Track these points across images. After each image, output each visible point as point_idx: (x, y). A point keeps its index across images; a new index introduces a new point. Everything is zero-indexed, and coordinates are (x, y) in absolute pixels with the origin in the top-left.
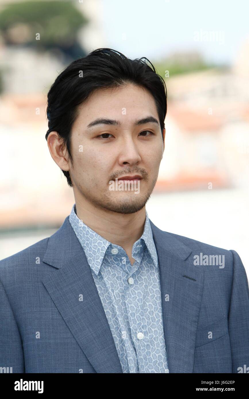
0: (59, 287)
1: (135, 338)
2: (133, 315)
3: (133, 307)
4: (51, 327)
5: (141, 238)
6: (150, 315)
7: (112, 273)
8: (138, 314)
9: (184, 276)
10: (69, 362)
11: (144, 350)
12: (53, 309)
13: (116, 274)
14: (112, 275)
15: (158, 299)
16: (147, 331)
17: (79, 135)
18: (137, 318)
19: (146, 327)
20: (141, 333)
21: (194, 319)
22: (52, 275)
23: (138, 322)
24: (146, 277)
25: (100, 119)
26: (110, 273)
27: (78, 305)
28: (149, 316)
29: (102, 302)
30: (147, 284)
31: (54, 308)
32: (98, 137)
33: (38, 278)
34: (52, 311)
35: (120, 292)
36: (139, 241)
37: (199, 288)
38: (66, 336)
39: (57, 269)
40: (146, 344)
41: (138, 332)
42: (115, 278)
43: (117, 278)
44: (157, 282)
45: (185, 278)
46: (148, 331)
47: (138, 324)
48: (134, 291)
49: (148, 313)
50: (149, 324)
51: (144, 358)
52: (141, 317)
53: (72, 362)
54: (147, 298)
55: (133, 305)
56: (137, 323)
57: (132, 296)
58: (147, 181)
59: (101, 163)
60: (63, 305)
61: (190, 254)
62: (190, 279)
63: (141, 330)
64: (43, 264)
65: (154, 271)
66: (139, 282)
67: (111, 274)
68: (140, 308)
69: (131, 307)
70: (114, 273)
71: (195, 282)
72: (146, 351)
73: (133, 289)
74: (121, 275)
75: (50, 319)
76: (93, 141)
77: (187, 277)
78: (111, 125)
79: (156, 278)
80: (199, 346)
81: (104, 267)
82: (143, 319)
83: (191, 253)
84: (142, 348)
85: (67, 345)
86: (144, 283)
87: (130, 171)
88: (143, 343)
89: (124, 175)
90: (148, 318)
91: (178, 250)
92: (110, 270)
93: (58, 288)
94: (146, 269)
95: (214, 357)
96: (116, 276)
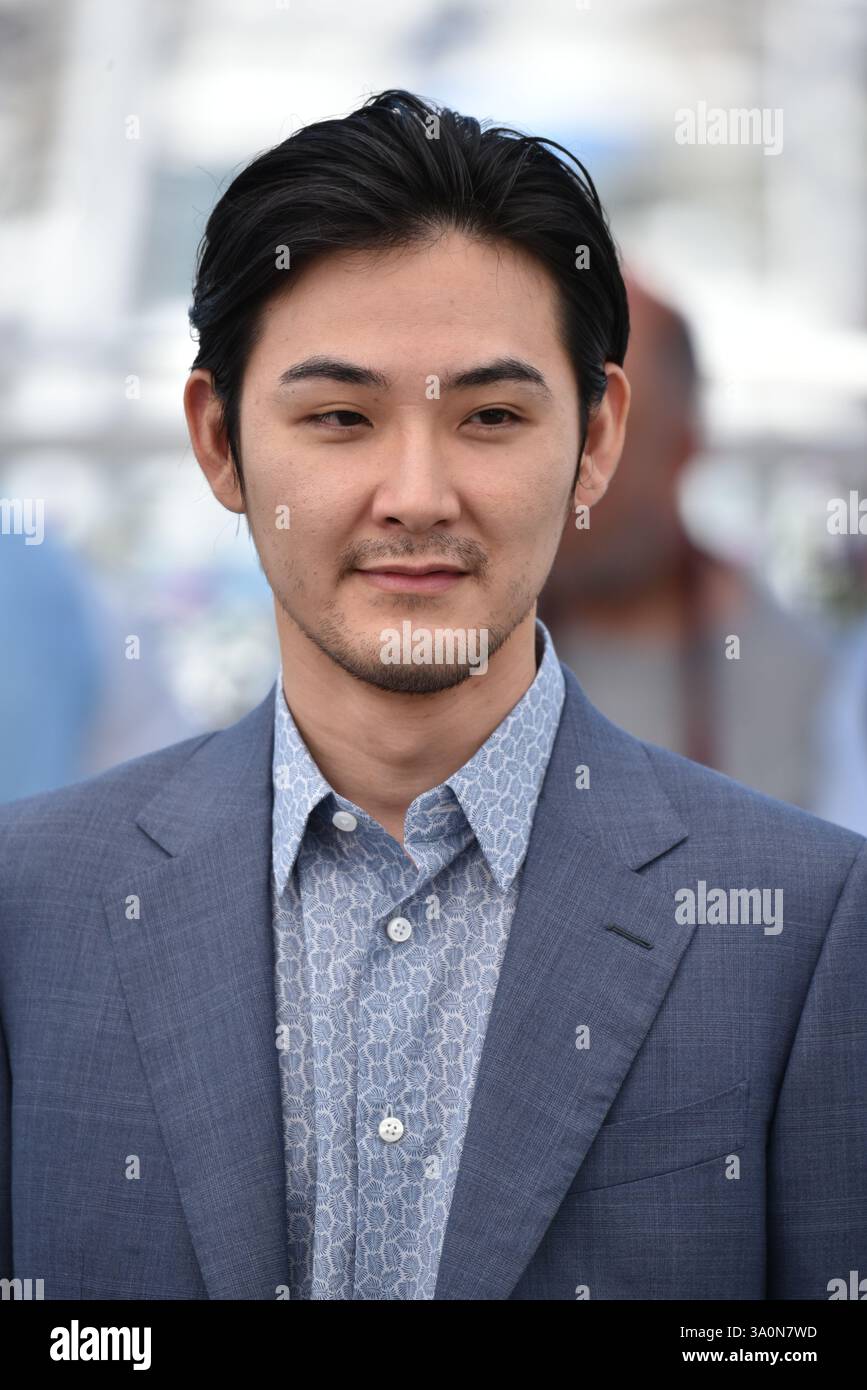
0: (149, 925)
1: (369, 1135)
2: (380, 1051)
3: (386, 1024)
4: (89, 1064)
5: (447, 783)
6: (444, 1059)
7: (338, 896)
8: (400, 1051)
9: (607, 930)
10: (125, 1196)
11: (397, 1180)
12: (113, 998)
13: (353, 900)
14: (339, 901)
15: (485, 1004)
16: (420, 1114)
17: (257, 403)
18: (391, 1062)
19: (422, 1096)
20: (395, 1122)
21: (601, 1088)
22: (143, 875)
23: (392, 1079)
24: (461, 920)
25: (322, 360)
26: (333, 895)
27: (196, 995)
28: (441, 1062)
29: (282, 994)
30: (463, 947)
31: (116, 995)
32: (313, 418)
33: (97, 881)
34: (107, 1008)
35: (354, 966)
36: (437, 791)
37: (656, 978)
38: (132, 1102)
39: (169, 855)
40: (407, 1158)
41: (386, 1115)
42: (348, 913)
43: (355, 914)
44: (500, 940)
45: (611, 934)
46: (425, 1116)
47: (394, 1085)
48: (404, 966)
49: (439, 1049)
50: (433, 1088)
51: (389, 1210)
52: (409, 1063)
53: (133, 1196)
54: (450, 995)
55: (386, 1016)
56: (389, 1083)
57: (395, 984)
58: (487, 582)
59: (311, 511)
60: (149, 989)
61: (675, 847)
62: (631, 939)
63: (398, 1108)
64: (135, 830)
65: (500, 901)
66: (433, 937)
67: (335, 899)
68: (409, 1030)
69: (379, 1021)
70: (344, 894)
71: (648, 955)
72: (404, 1185)
73: (402, 957)
74: (369, 906)
75: (92, 1034)
76: (295, 430)
77: (620, 933)
78: (356, 386)
79: (501, 926)
80: (604, 1187)
81: (317, 872)
82: (415, 1068)
83: (683, 841)
84: (389, 1172)
85: (129, 1136)
86: (448, 939)
87: (410, 550)
88: (399, 1154)
89: (389, 561)
90: (437, 1068)
91: (628, 828)
92: (334, 885)
93: (146, 926)
94: (470, 889)
95: (658, 1231)
96: (352, 907)
